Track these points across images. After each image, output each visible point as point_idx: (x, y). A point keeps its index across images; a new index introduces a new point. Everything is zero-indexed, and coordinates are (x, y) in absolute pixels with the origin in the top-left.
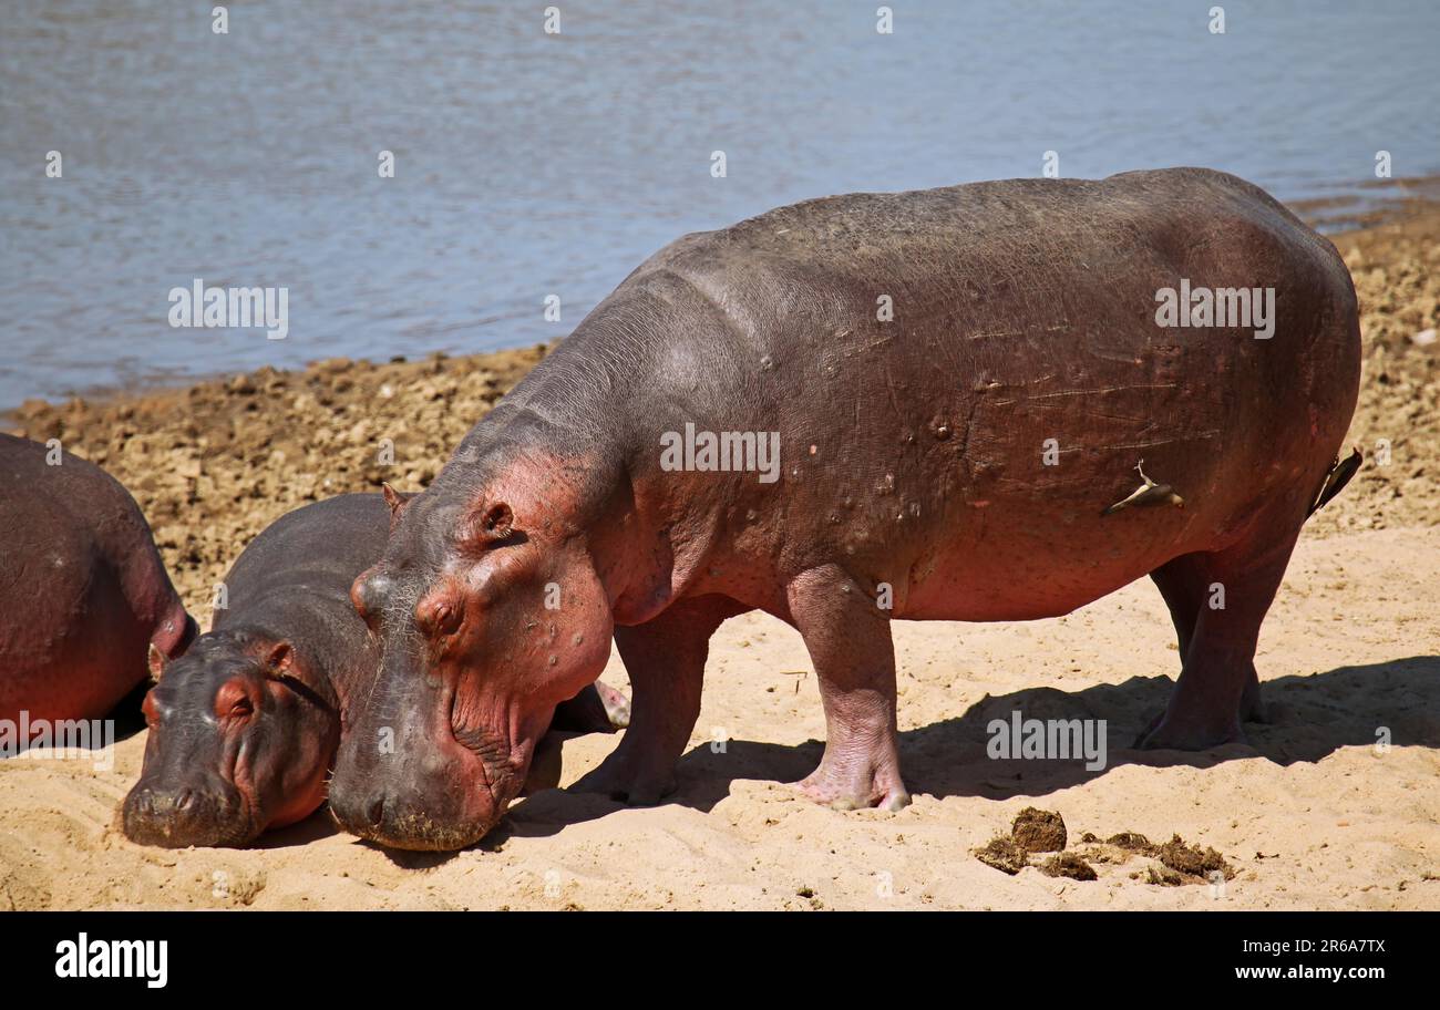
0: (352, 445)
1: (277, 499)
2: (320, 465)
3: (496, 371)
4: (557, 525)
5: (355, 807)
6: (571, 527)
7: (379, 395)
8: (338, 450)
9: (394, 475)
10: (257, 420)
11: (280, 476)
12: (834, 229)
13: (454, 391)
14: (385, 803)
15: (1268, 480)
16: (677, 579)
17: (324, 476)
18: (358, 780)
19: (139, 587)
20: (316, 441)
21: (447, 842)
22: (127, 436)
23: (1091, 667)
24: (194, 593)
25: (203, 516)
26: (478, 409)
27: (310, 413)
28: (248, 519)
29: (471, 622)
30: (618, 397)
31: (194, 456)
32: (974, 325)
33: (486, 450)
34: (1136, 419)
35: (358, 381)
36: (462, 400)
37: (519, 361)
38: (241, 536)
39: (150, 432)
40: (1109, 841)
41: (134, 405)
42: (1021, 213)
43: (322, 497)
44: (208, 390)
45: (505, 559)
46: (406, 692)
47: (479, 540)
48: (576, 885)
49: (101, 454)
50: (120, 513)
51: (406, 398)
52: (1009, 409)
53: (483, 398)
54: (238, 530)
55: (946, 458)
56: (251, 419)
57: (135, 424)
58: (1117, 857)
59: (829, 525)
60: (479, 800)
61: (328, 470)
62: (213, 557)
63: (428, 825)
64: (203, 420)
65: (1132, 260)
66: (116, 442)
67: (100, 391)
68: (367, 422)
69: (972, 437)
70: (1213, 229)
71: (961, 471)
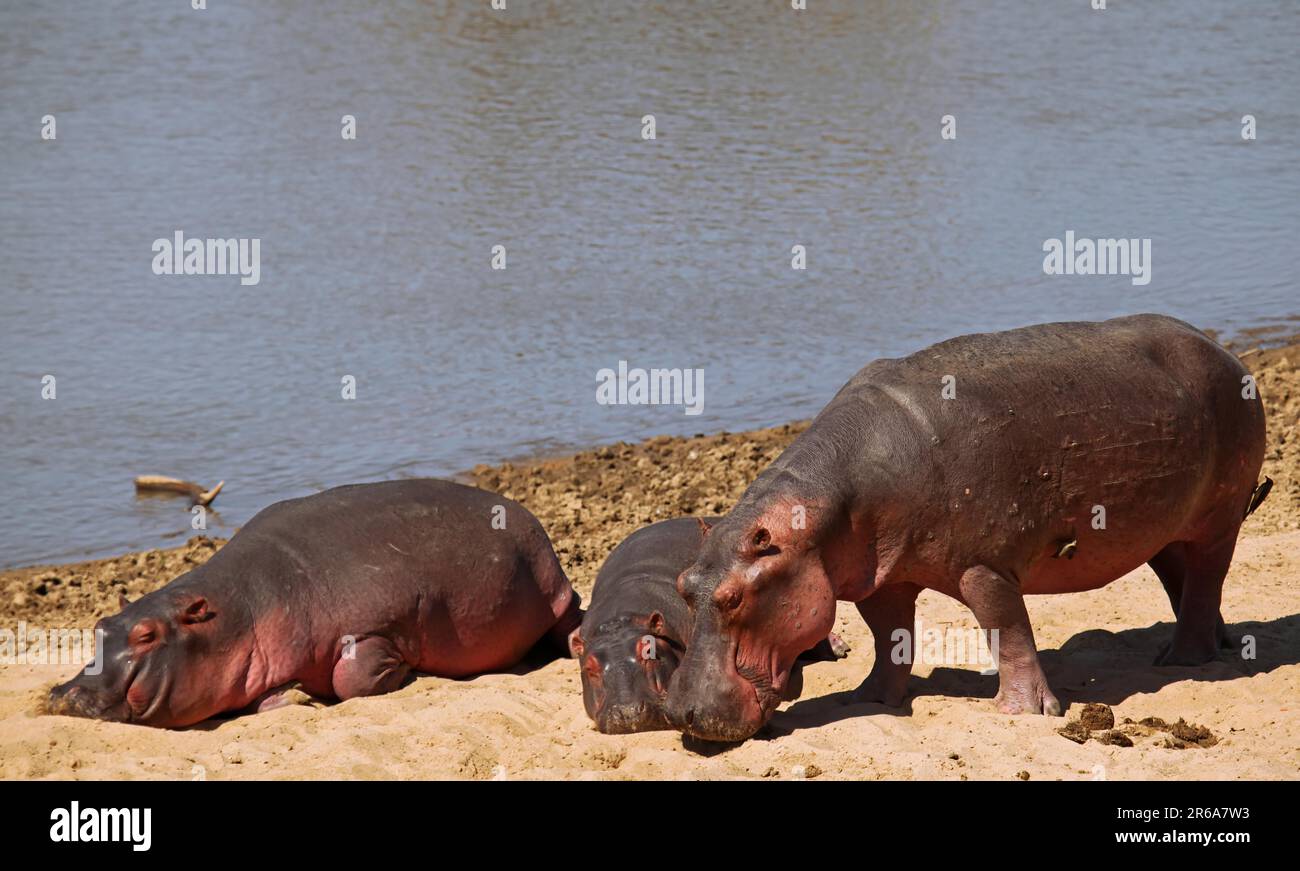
0: (673, 488)
1: (628, 522)
2: (653, 501)
3: (759, 442)
4: (802, 542)
5: (678, 714)
6: (811, 544)
7: (688, 457)
8: (664, 491)
9: (698, 506)
10: (615, 474)
11: (630, 508)
12: (967, 354)
13: (734, 454)
14: (695, 712)
15: (1219, 494)
16: (881, 573)
17: (656, 507)
18: (680, 697)
19: (545, 573)
20: (651, 486)
21: (732, 736)
22: (538, 485)
23: (1127, 616)
24: (579, 580)
25: (584, 533)
26: (748, 465)
27: (647, 469)
28: (611, 534)
29: (747, 603)
30: (842, 464)
31: (578, 497)
32: (1058, 407)
33: (760, 496)
34: (1156, 459)
35: (676, 449)
36: (739, 460)
37: (773, 435)
38: (607, 544)
39: (551, 482)
40: (1140, 723)
41: (541, 466)
42: (1070, 341)
43: (655, 521)
44: (585, 457)
45: (768, 563)
46: (708, 643)
47: (752, 552)
48: (814, 754)
49: (522, 497)
50: (530, 529)
51: (705, 459)
52: (1084, 458)
53: (751, 458)
54: (605, 541)
55: (1049, 491)
56: (611, 473)
57: (542, 478)
58: (1145, 732)
59: (981, 539)
60: (753, 711)
61: (658, 504)
62: (590, 558)
63: (721, 725)
64: (584, 475)
65: (1137, 365)
66: (531, 489)
67: (522, 458)
68: (681, 474)
69: (1064, 478)
70: (1179, 343)
71: (1058, 500)
